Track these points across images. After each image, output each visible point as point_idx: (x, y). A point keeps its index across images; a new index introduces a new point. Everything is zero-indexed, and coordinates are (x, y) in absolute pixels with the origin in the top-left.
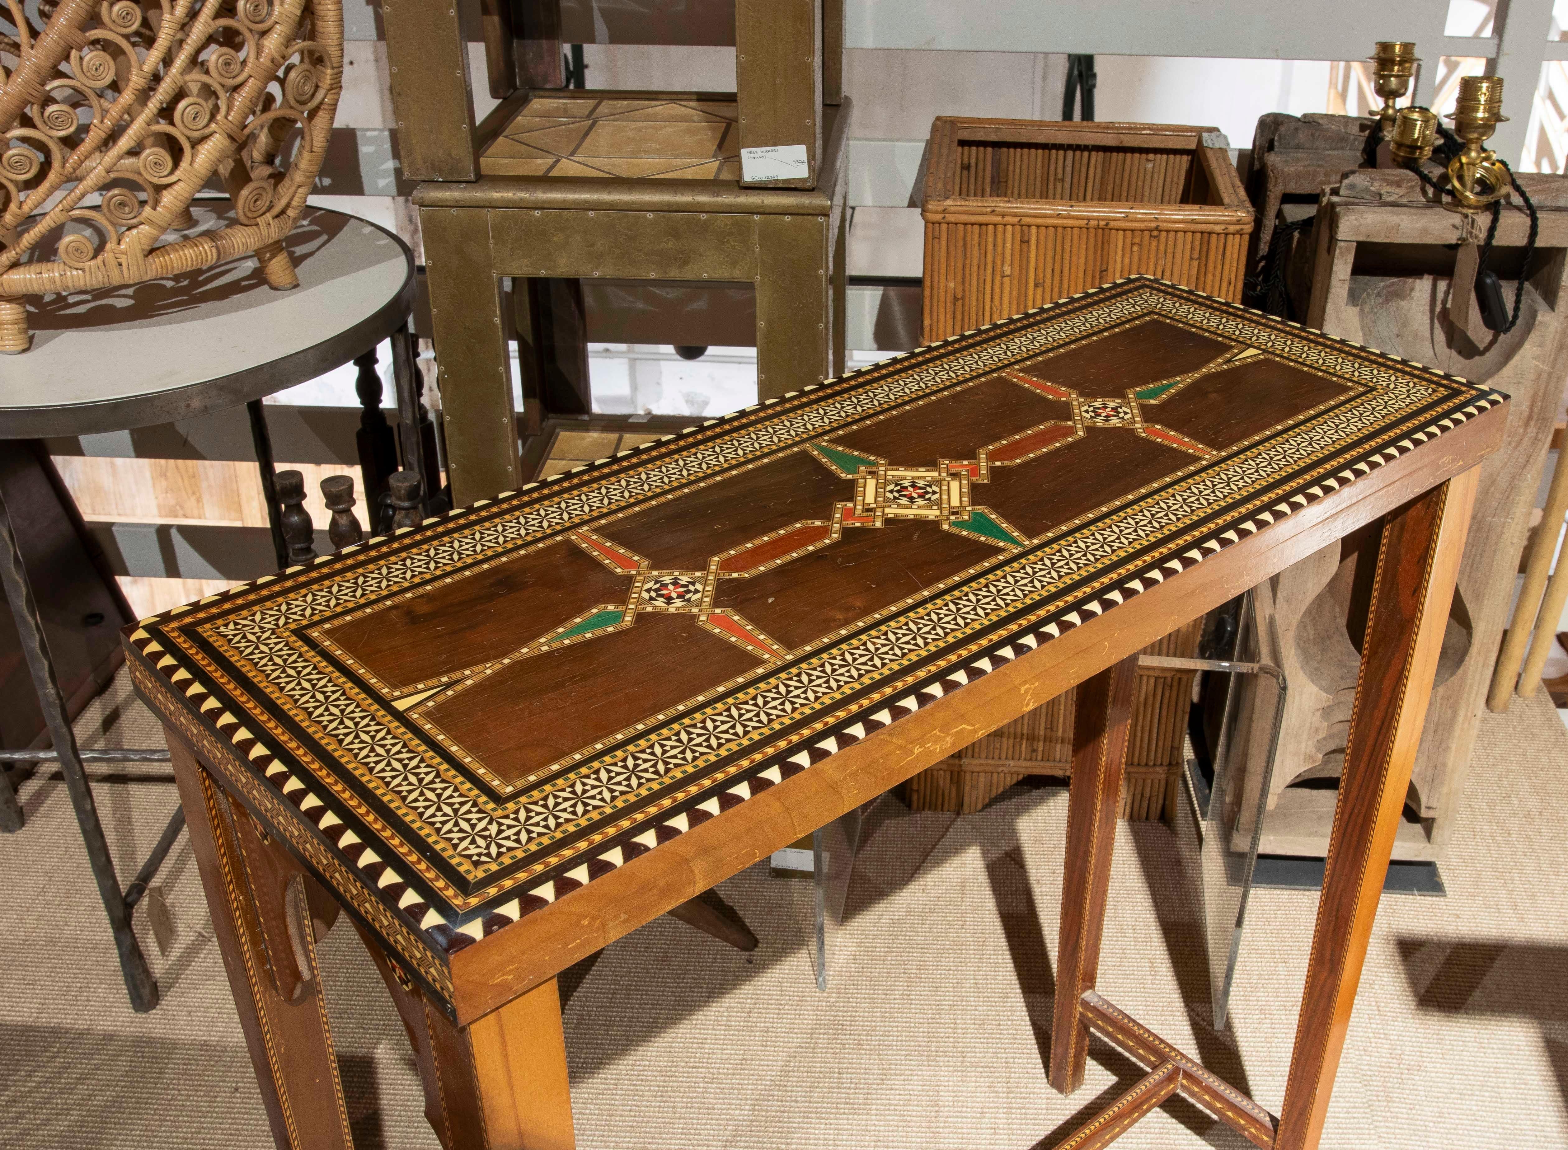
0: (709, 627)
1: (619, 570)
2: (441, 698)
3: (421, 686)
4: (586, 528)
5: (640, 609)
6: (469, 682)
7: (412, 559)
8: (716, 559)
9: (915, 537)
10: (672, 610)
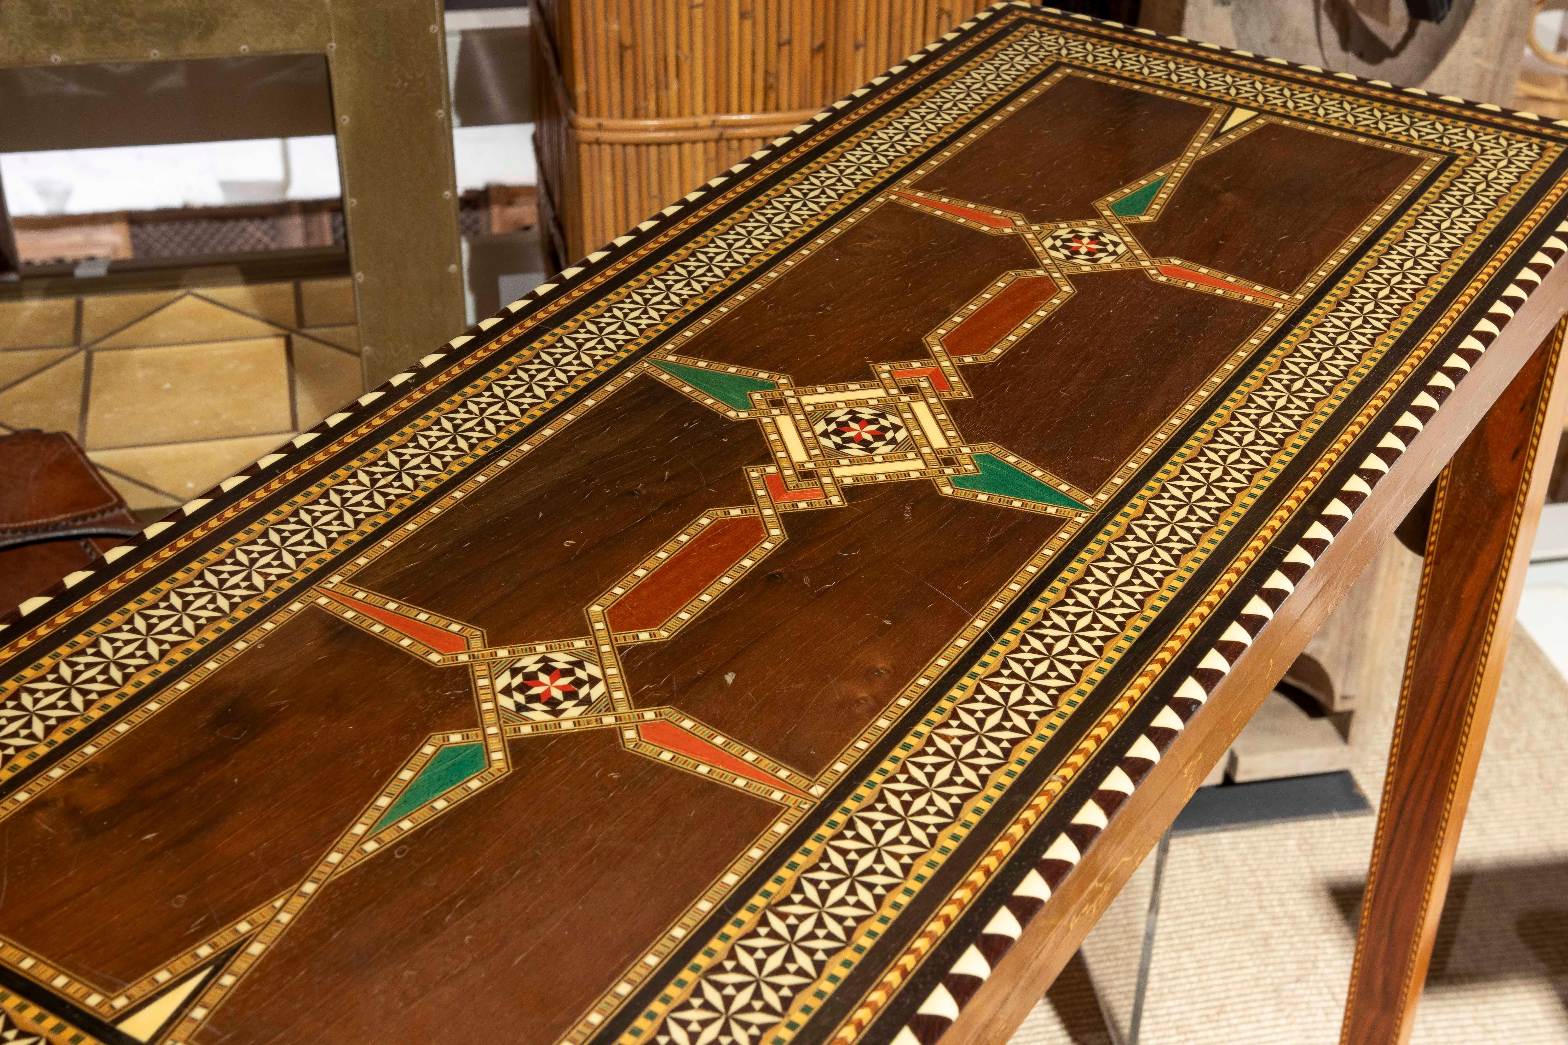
0: (648, 750)
1: (434, 657)
2: (214, 996)
3: (163, 976)
4: (336, 579)
5: (509, 734)
6: (256, 949)
7: (32, 692)
8: (596, 609)
9: (908, 515)
10: (567, 725)
